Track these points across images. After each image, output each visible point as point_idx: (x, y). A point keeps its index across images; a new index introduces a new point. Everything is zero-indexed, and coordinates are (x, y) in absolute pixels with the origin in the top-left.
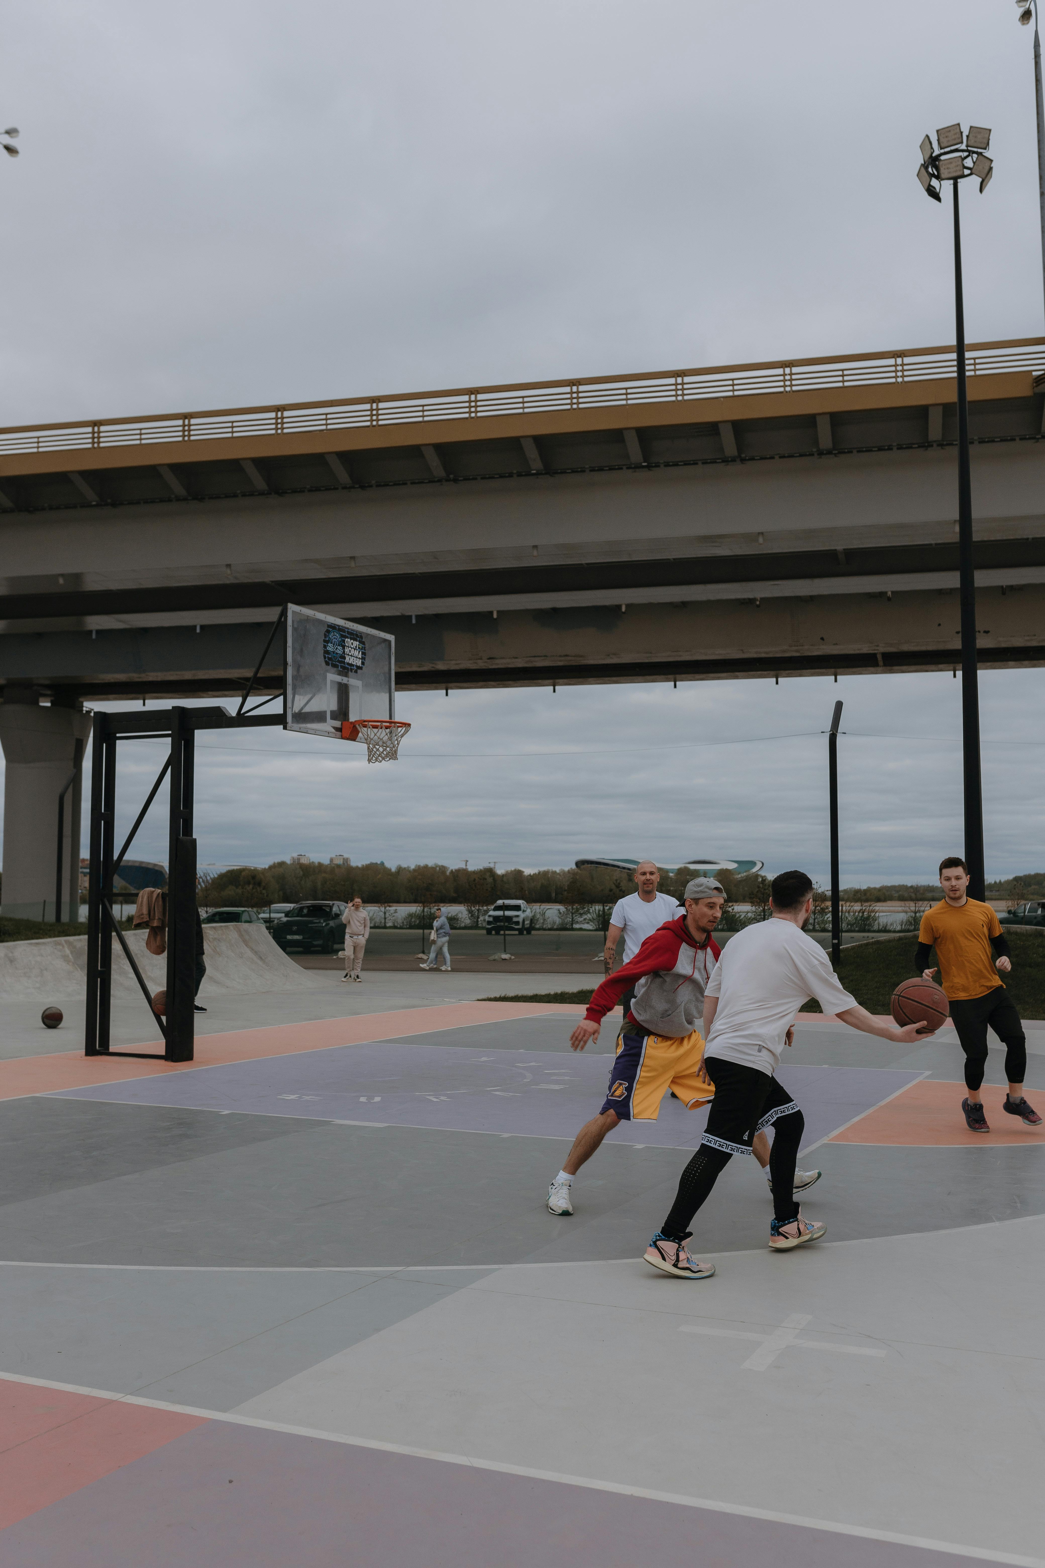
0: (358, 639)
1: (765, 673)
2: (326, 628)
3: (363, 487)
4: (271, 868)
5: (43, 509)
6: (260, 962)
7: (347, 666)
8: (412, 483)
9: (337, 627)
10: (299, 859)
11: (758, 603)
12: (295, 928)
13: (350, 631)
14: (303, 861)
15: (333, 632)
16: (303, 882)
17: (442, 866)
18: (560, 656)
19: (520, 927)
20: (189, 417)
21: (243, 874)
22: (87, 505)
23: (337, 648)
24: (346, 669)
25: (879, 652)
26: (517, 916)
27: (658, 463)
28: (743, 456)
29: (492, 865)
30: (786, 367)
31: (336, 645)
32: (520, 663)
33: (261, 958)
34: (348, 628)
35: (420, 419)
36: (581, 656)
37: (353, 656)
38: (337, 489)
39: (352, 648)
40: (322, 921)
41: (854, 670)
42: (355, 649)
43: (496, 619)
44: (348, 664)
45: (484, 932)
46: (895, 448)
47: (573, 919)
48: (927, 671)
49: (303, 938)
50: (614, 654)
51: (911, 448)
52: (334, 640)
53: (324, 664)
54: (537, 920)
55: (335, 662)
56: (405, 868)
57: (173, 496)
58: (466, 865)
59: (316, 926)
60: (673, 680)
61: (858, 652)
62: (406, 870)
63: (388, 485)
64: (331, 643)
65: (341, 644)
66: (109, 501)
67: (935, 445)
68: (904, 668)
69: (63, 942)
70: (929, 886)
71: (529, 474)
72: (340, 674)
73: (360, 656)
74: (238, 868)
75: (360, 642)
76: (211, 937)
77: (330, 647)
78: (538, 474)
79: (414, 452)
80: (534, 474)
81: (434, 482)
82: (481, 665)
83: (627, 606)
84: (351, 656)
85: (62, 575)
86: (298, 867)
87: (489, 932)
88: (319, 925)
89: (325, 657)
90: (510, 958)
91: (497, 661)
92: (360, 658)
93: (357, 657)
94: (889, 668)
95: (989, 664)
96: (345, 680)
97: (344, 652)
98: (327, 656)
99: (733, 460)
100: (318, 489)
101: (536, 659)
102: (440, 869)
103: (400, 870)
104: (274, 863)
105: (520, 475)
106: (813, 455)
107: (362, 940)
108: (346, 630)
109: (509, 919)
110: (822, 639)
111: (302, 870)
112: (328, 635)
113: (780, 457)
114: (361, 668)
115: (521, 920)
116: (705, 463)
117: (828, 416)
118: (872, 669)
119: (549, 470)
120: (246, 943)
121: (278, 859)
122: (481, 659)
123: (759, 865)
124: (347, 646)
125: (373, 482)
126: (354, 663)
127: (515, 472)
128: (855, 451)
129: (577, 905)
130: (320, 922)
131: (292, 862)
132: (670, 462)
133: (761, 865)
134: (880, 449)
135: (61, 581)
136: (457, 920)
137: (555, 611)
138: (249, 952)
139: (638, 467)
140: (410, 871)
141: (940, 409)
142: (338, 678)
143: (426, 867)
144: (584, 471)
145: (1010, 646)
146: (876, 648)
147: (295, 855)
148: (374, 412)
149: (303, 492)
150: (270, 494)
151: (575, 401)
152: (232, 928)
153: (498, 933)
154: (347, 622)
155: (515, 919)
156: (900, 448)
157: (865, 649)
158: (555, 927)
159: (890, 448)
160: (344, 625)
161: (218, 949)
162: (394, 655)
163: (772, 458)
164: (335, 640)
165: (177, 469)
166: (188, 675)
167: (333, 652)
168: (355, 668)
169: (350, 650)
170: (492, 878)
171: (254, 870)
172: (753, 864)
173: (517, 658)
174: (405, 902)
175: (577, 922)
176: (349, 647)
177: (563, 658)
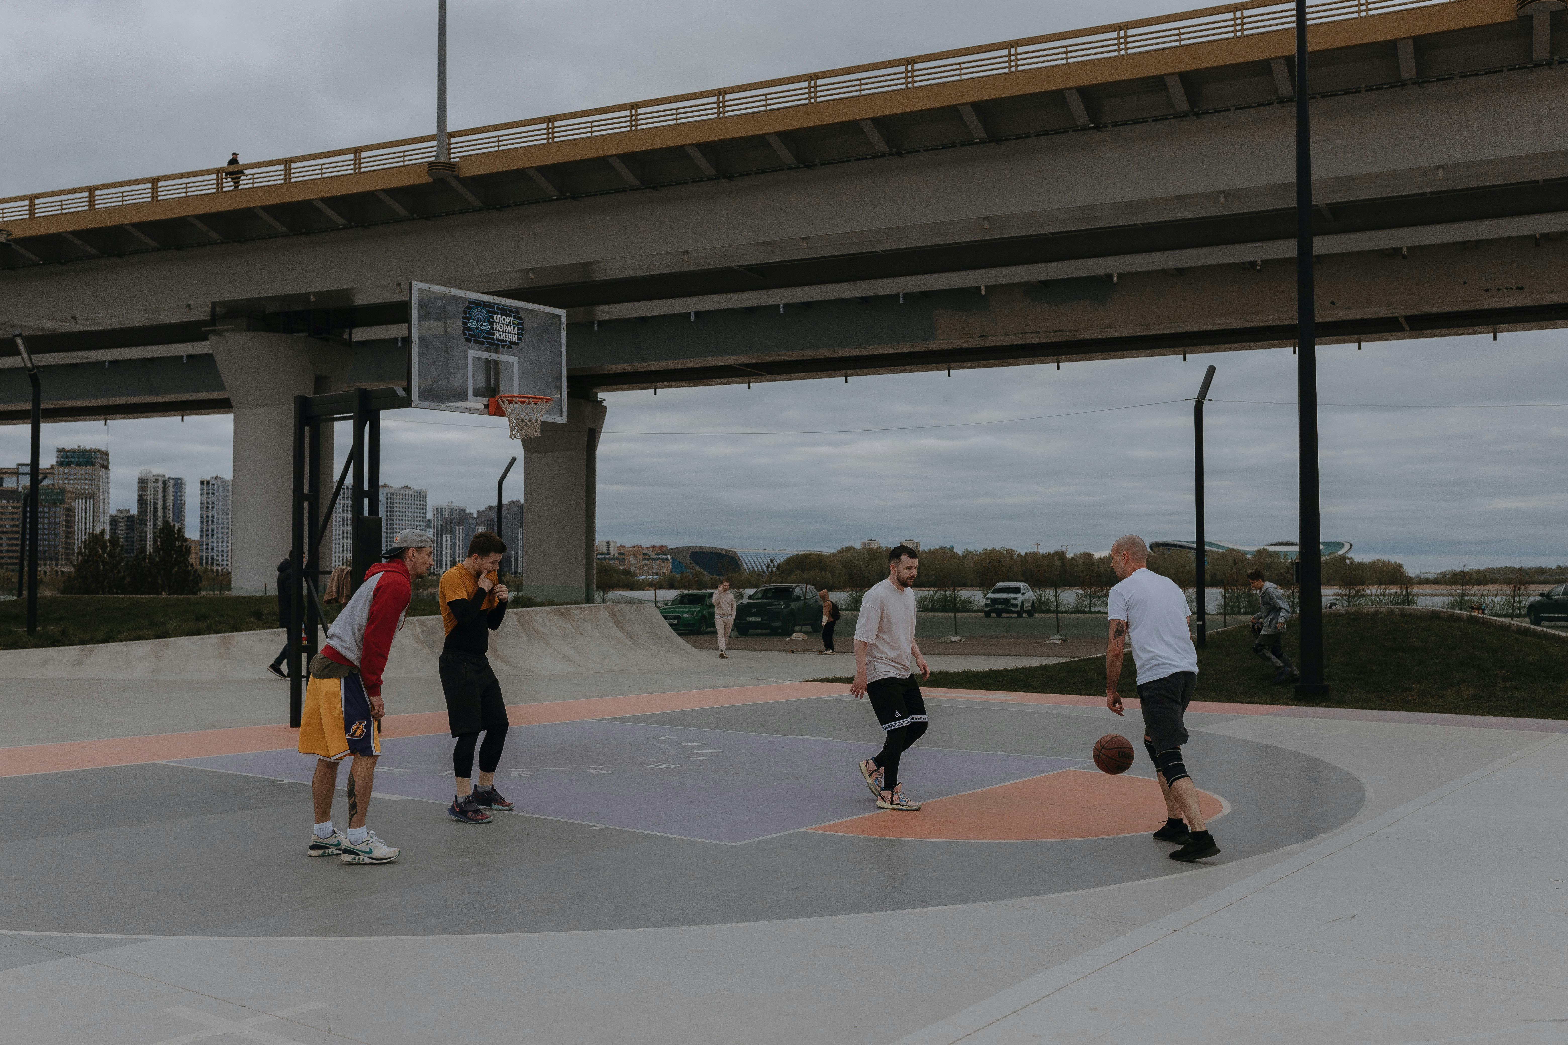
0: (513, 315)
1: (1280, 342)
2: (466, 304)
3: (809, 167)
4: (839, 552)
5: (509, 206)
6: (628, 642)
7: (496, 342)
8: (855, 160)
9: (482, 303)
10: (869, 544)
11: (1259, 268)
12: (754, 610)
13: (501, 307)
14: (874, 546)
15: (477, 308)
16: (870, 567)
17: (1010, 549)
18: (1053, 332)
19: (1019, 609)
20: (635, 107)
21: (810, 558)
22: (548, 200)
23: (482, 325)
24: (495, 345)
25: (1400, 315)
26: (1016, 599)
27: (1106, 123)
28: (1196, 110)
29: (1064, 549)
30: (1237, 11)
31: (481, 321)
32: (1013, 340)
33: (631, 638)
34: (498, 304)
35: (858, 93)
36: (1075, 331)
37: (505, 332)
38: (783, 170)
39: (503, 324)
40: (782, 603)
41: (1379, 335)
42: (508, 325)
43: (984, 296)
44: (498, 340)
45: (983, 614)
46: (1363, 91)
47: (1091, 601)
48: (1462, 334)
49: (762, 620)
50: (1109, 328)
51: (1382, 88)
52: (477, 316)
53: (463, 341)
54: (1051, 603)
55: (479, 338)
56: (972, 552)
57: (627, 186)
58: (1038, 549)
59: (774, 608)
60: (1182, 352)
61: (1374, 316)
62: (974, 553)
63: (832, 163)
64: (474, 319)
65: (488, 320)
66: (568, 194)
67: (1410, 83)
68: (1435, 331)
69: (415, 621)
70: (1540, 568)
71: (972, 143)
72: (488, 350)
73: (516, 331)
74: (802, 553)
75: (514, 317)
76: (576, 617)
77: (472, 324)
78: (982, 142)
79: (852, 127)
80: (977, 143)
81: (877, 157)
82: (973, 343)
83: (1120, 275)
84: (503, 331)
85: (532, 269)
86: (865, 551)
87: (988, 614)
88: (779, 607)
89: (465, 334)
90: (961, 641)
91: (990, 339)
92: (515, 334)
93: (511, 333)
94: (1417, 332)
95: (1533, 324)
96: (494, 356)
97: (492, 328)
98: (467, 332)
99: (1186, 115)
100: (764, 172)
101: (1029, 335)
102: (1007, 552)
103: (967, 553)
104: (842, 549)
105: (963, 145)
106: (1272, 104)
107: (731, 620)
108: (495, 306)
109: (1006, 601)
110: (1333, 303)
111: (869, 555)
112: (469, 312)
113: (1236, 109)
114: (517, 344)
115: (1019, 602)
116: (1155, 120)
117: (1284, 60)
118: (1398, 334)
119: (994, 138)
120: (617, 623)
121: (848, 544)
122: (972, 337)
123: (1347, 547)
124: (496, 322)
125: (818, 161)
126: (506, 339)
127: (958, 141)
128: (1318, 96)
129: (1095, 588)
130: (779, 604)
131: (862, 547)
132: (1118, 122)
133: (1350, 547)
134: (1347, 92)
135: (532, 275)
136: (970, 602)
137: (1046, 284)
138: (619, 632)
139: (1085, 129)
140: (977, 555)
141: (1410, 44)
142: (485, 355)
143: (994, 550)
144: (1029, 137)
145: (1551, 303)
146: (1395, 311)
147: (866, 541)
148: (813, 90)
149: (750, 174)
150: (719, 179)
151: (1013, 63)
152: (602, 608)
153: (999, 616)
154: (496, 298)
155: (1013, 602)
156: (1369, 89)
157: (1383, 312)
158: (1070, 610)
159: (1358, 91)
160: (492, 301)
161: (581, 629)
162: (565, 329)
163: (1228, 110)
164: (479, 316)
165: (628, 159)
166: (688, 363)
167: (477, 329)
168: (508, 343)
169: (501, 326)
170: (1060, 561)
171: (820, 554)
172: (1341, 545)
173: (1008, 335)
174: (972, 586)
175: (1095, 605)
176: (499, 323)
177: (1056, 334)
